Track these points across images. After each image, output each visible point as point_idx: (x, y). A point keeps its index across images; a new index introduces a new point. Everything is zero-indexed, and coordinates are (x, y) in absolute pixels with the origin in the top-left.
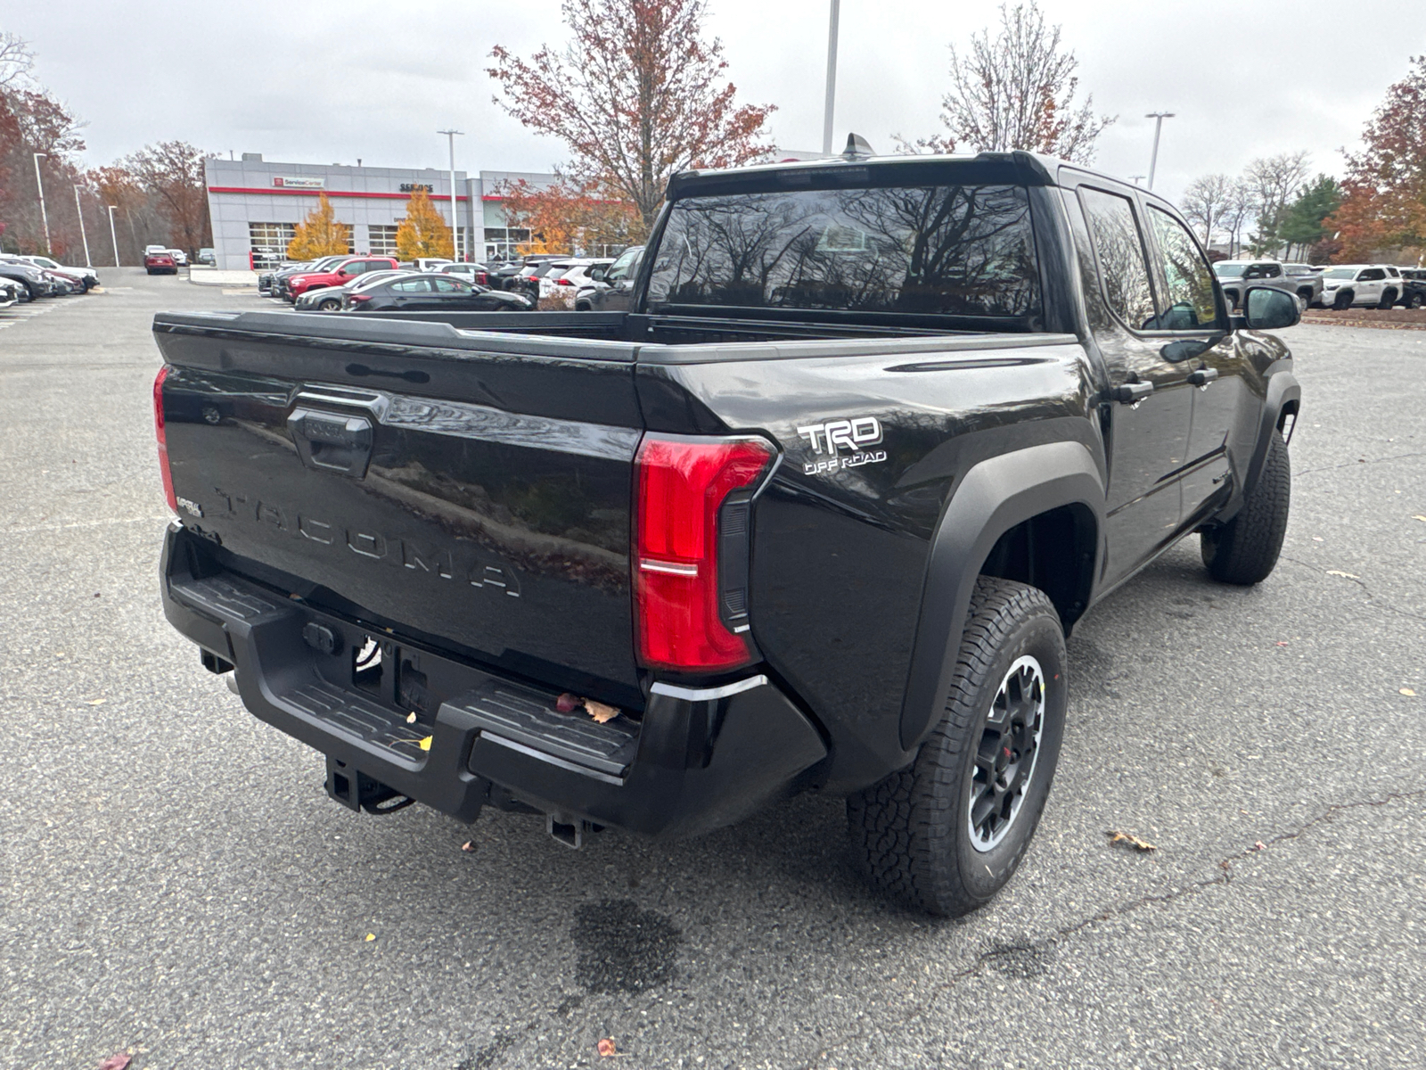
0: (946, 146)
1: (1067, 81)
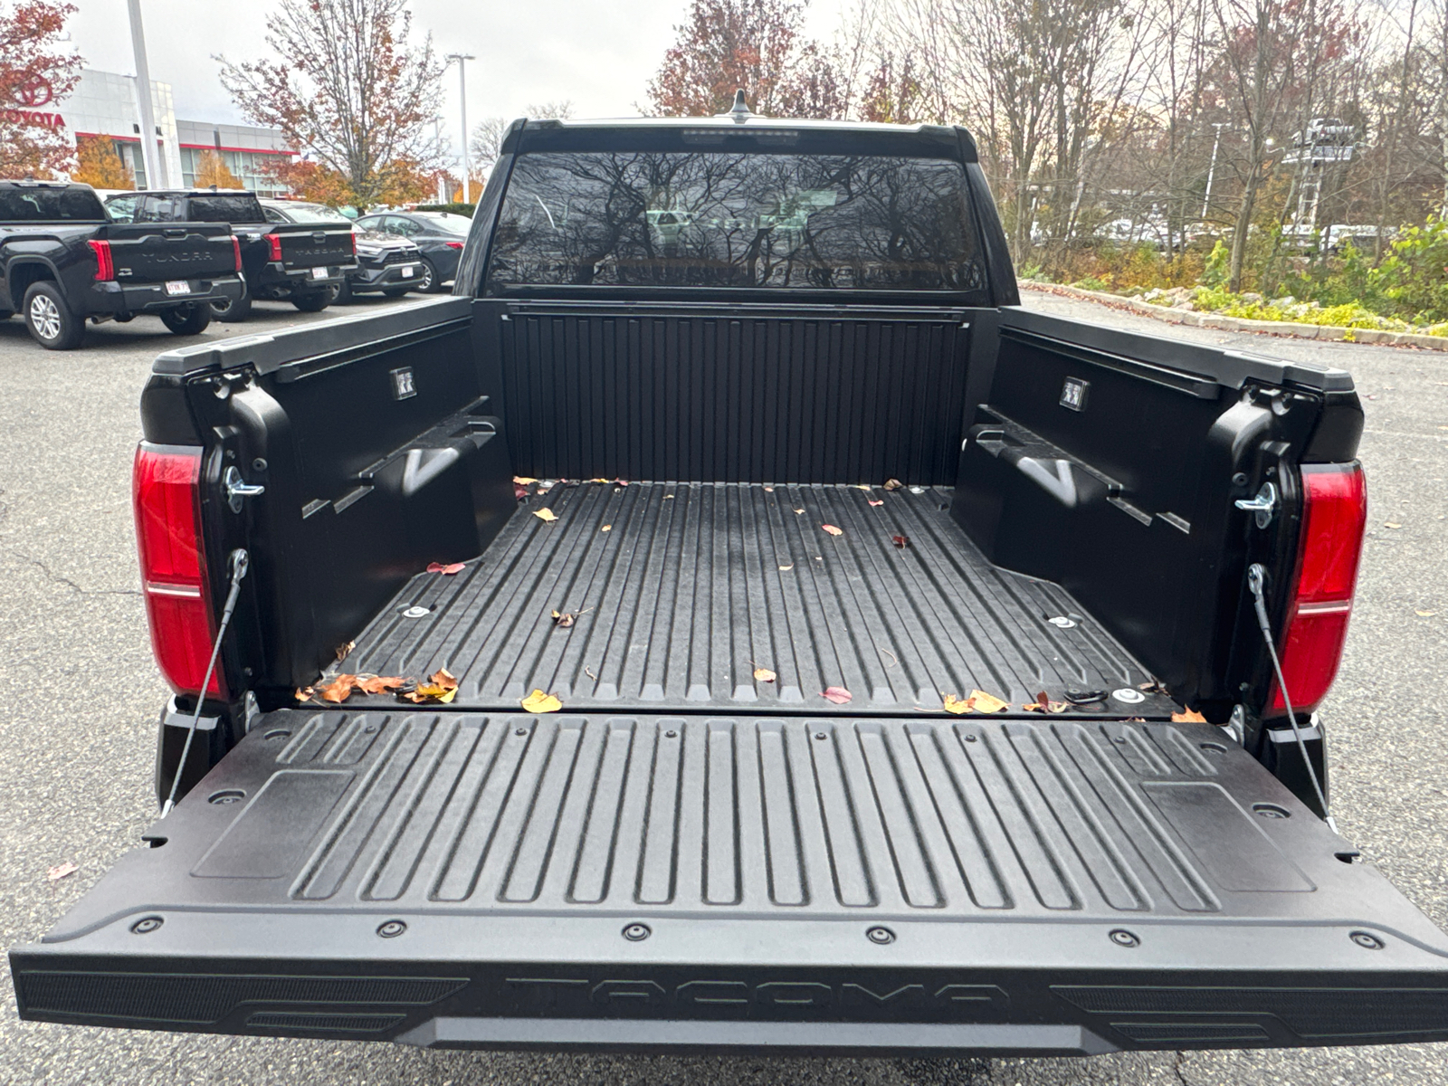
0: (278, 74)
1: (401, 14)
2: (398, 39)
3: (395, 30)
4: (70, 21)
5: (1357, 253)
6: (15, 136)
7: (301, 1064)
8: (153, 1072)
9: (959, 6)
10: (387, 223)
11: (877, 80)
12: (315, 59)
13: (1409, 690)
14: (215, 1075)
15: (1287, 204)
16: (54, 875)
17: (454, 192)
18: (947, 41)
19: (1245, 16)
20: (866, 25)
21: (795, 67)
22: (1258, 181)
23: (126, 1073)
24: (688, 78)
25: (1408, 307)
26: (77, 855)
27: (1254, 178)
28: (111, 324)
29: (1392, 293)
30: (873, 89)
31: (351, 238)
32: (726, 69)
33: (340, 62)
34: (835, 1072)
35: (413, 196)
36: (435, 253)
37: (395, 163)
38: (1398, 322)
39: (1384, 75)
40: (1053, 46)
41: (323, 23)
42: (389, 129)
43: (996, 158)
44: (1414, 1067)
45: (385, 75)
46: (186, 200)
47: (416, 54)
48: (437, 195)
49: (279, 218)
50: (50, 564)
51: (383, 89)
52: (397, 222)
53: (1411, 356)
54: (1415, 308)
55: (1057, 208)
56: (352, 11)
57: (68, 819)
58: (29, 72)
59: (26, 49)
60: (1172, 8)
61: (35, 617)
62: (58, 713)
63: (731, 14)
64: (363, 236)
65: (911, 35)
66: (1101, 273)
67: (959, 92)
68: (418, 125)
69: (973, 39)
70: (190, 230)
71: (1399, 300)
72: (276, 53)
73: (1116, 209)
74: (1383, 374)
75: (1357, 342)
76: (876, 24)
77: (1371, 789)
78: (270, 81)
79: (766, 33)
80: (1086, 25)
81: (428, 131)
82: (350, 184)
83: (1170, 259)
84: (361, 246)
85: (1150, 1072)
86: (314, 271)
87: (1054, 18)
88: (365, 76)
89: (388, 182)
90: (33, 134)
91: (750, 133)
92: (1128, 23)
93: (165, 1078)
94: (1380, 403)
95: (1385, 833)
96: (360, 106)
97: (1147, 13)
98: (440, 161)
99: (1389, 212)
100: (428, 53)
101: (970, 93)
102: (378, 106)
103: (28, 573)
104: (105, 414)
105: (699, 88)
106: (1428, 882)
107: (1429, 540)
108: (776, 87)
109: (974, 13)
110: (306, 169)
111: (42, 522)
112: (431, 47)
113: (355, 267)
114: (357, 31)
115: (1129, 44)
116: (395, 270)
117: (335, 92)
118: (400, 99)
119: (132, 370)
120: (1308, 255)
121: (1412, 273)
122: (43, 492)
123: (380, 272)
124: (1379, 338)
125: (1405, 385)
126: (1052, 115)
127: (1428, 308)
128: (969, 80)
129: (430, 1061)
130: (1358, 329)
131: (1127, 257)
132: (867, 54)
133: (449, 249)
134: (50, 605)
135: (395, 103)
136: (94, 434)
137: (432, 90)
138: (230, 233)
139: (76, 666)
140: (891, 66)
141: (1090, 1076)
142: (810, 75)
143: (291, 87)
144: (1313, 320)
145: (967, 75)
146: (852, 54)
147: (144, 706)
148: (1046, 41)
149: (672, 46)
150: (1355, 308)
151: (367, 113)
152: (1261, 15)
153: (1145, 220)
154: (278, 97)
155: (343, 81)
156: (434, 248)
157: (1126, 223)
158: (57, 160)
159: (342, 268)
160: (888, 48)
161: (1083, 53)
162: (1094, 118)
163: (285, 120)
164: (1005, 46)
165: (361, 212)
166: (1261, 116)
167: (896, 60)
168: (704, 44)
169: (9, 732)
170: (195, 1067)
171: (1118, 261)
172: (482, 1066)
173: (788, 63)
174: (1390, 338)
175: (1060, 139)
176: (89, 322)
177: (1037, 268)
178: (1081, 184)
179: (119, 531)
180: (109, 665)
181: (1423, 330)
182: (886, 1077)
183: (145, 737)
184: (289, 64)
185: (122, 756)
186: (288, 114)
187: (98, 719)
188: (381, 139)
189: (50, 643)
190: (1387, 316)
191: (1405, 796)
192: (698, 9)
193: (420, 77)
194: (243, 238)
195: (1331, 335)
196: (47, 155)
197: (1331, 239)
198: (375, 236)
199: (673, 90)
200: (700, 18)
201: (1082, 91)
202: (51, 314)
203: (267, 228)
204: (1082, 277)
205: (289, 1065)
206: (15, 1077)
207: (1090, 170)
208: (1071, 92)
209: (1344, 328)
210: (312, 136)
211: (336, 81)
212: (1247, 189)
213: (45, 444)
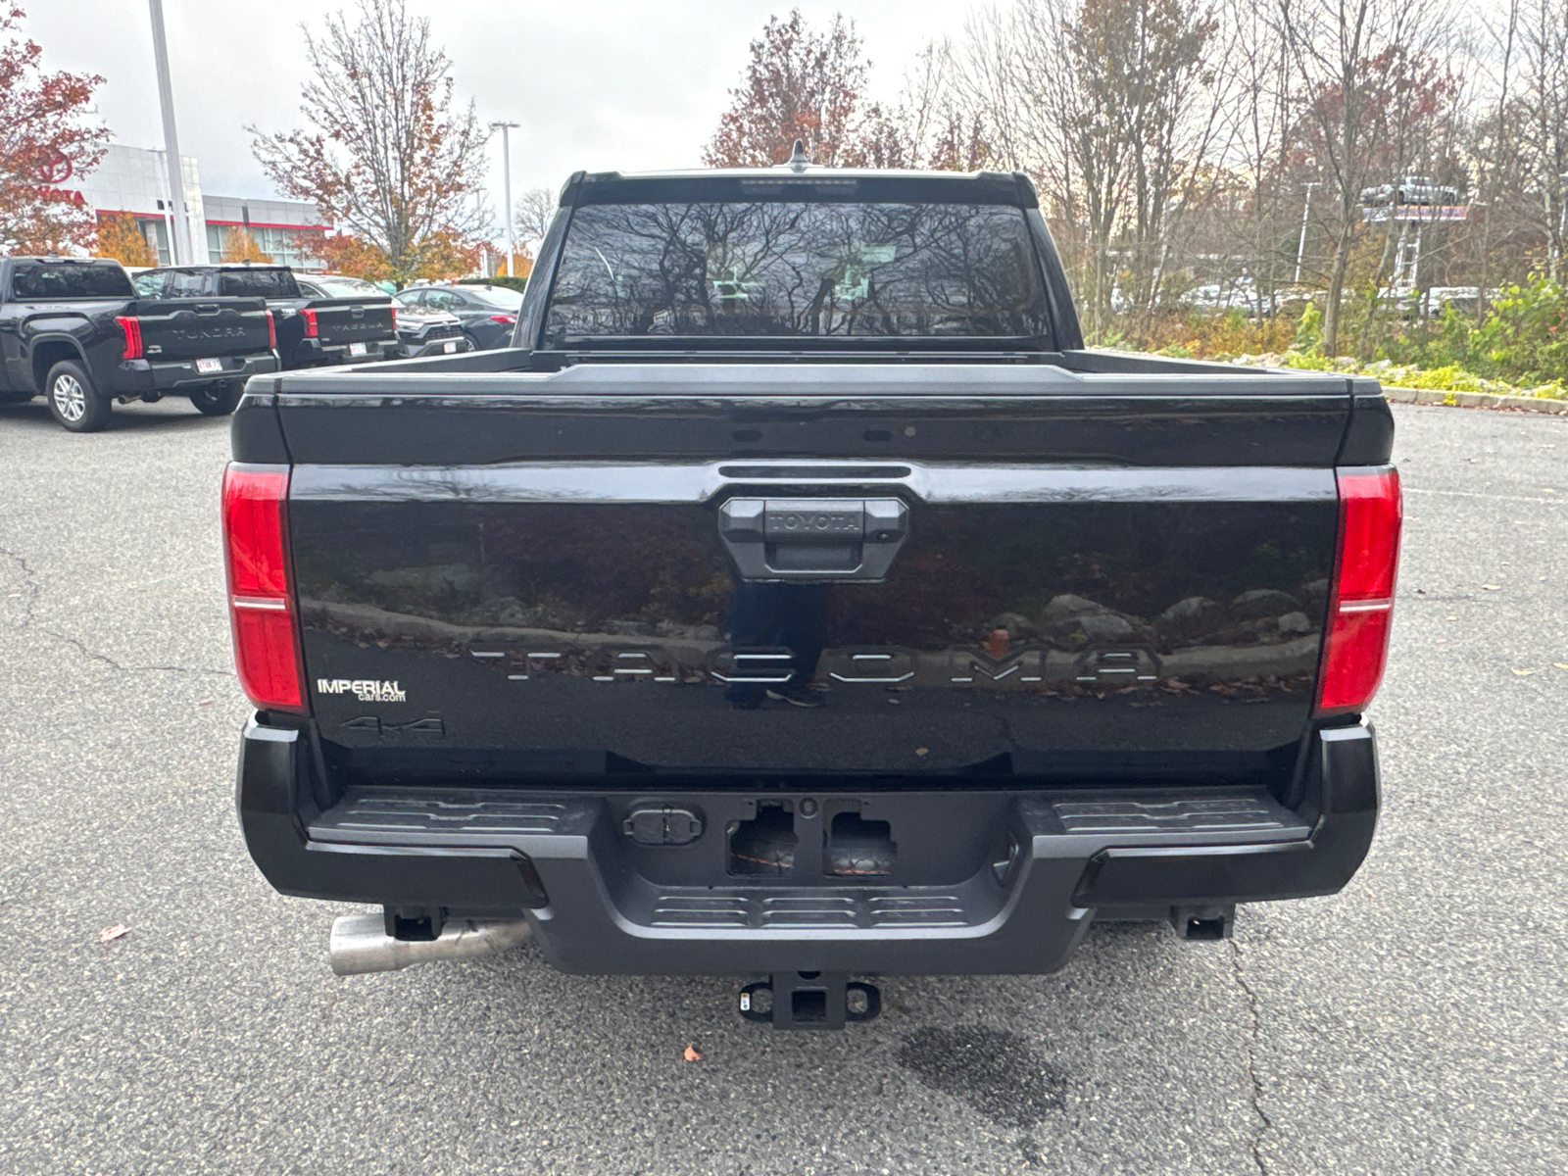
0: (312, 144)
1: (441, 81)
2: (439, 106)
3: (436, 97)
4: (97, 93)
5: (1457, 314)
6: (37, 212)
7: (365, 1107)
8: (216, 1116)
9: (1029, 64)
10: (427, 297)
11: (945, 142)
12: (352, 129)
13: (1503, 746)
14: (280, 1118)
15: (1381, 265)
16: (107, 935)
17: (498, 266)
18: (1018, 101)
19: (1330, 70)
20: (932, 85)
21: (858, 129)
22: (1351, 241)
23: (189, 1117)
24: (745, 142)
25: (1512, 370)
26: (129, 918)
27: (1346, 238)
28: (138, 405)
29: (1494, 355)
30: (941, 152)
31: (390, 313)
32: (784, 133)
33: (378, 131)
34: (907, 1109)
35: (455, 269)
36: (478, 328)
37: (436, 235)
38: (1502, 384)
39: (1483, 129)
40: (1130, 105)
41: (360, 91)
42: (430, 200)
43: (1073, 223)
44: (1496, 1098)
45: (426, 144)
46: (217, 276)
47: (459, 122)
48: (479, 269)
49: (313, 292)
50: (86, 642)
51: (424, 159)
52: (438, 296)
53: (1515, 418)
54: (1521, 370)
55: (1139, 273)
56: (391, 79)
57: (118, 884)
58: (53, 145)
59: (51, 122)
60: (1253, 63)
61: (73, 693)
62: (102, 784)
63: (790, 77)
64: (402, 311)
65: (980, 95)
66: (1188, 340)
67: (1031, 153)
68: (460, 194)
69: (1045, 98)
70: (223, 305)
71: (1503, 362)
72: (312, 124)
73: (1203, 273)
74: (1485, 437)
75: (1458, 406)
76: (943, 85)
77: (1460, 841)
78: (305, 152)
79: (827, 96)
80: (1164, 82)
81: (470, 201)
82: (388, 257)
83: (1260, 325)
84: (403, 321)
85: (1227, 1105)
86: (352, 347)
87: (1130, 76)
88: (404, 145)
89: (429, 254)
90: (57, 211)
91: (809, 182)
92: (1207, 80)
93: (229, 1121)
94: (1480, 467)
95: (1473, 882)
96: (399, 177)
97: (1228, 69)
98: (483, 232)
99: (1490, 271)
100: (471, 120)
101: (1043, 154)
102: (418, 176)
103: (63, 651)
104: (136, 495)
105: (757, 153)
106: (1516, 927)
107: (1529, 600)
108: (838, 152)
109: (1046, 71)
110: (341, 242)
111: (76, 601)
112: (475, 114)
113: (395, 342)
114: (397, 100)
115: (1210, 100)
116: (437, 346)
117: (373, 162)
118: (441, 168)
119: (162, 452)
120: (1406, 318)
121: (1517, 333)
122: (74, 573)
123: (422, 347)
124: (1481, 402)
125: (1508, 449)
126: (1130, 177)
127: (1534, 369)
128: (1042, 141)
129: (496, 1103)
130: (1459, 392)
131: (1214, 323)
132: (933, 116)
133: (494, 323)
134: (88, 681)
135: (436, 173)
136: (125, 514)
137: (475, 159)
138: (264, 308)
139: (118, 739)
140: (959, 127)
141: (1166, 1109)
142: (874, 138)
143: (327, 158)
144: (1411, 383)
145: (1040, 136)
146: (918, 115)
147: (191, 776)
148: (1122, 100)
149: (728, 110)
150: (1456, 370)
151: (406, 184)
152: (1347, 68)
153: (1232, 285)
154: (313, 169)
155: (382, 151)
156: (478, 323)
157: (1214, 289)
158: (81, 236)
159: (382, 343)
160: (955, 109)
161: (1162, 112)
162: (1175, 177)
163: (320, 192)
164: (1079, 105)
165: (399, 286)
166: (1351, 174)
167: (965, 122)
168: (762, 107)
169: (53, 803)
170: (259, 1111)
171: (1206, 328)
172: (550, 1106)
173: (850, 126)
174: (1493, 401)
175: (1140, 202)
176: (115, 403)
177: (1119, 336)
178: (1164, 248)
179: (156, 609)
180: (153, 737)
181: (1528, 392)
182: (959, 1112)
183: (193, 806)
184: (325, 134)
185: (171, 825)
186: (324, 185)
187: (144, 789)
188: (421, 210)
189: (91, 718)
190: (1490, 378)
191: (1495, 846)
192: (755, 71)
193: (462, 145)
194: (277, 314)
195: (1431, 398)
196: (70, 232)
197: (1431, 302)
198: (414, 311)
199: (729, 156)
200: (757, 82)
201: (1162, 150)
202: (76, 395)
203: (302, 303)
204: (1168, 344)
205: (354, 1107)
206: (77, 1122)
207: (1172, 232)
208: (1150, 153)
209: (1444, 391)
210: (348, 209)
211: (374, 151)
212: (1339, 250)
213: (73, 525)
